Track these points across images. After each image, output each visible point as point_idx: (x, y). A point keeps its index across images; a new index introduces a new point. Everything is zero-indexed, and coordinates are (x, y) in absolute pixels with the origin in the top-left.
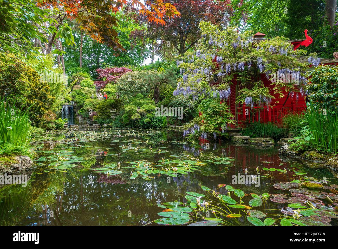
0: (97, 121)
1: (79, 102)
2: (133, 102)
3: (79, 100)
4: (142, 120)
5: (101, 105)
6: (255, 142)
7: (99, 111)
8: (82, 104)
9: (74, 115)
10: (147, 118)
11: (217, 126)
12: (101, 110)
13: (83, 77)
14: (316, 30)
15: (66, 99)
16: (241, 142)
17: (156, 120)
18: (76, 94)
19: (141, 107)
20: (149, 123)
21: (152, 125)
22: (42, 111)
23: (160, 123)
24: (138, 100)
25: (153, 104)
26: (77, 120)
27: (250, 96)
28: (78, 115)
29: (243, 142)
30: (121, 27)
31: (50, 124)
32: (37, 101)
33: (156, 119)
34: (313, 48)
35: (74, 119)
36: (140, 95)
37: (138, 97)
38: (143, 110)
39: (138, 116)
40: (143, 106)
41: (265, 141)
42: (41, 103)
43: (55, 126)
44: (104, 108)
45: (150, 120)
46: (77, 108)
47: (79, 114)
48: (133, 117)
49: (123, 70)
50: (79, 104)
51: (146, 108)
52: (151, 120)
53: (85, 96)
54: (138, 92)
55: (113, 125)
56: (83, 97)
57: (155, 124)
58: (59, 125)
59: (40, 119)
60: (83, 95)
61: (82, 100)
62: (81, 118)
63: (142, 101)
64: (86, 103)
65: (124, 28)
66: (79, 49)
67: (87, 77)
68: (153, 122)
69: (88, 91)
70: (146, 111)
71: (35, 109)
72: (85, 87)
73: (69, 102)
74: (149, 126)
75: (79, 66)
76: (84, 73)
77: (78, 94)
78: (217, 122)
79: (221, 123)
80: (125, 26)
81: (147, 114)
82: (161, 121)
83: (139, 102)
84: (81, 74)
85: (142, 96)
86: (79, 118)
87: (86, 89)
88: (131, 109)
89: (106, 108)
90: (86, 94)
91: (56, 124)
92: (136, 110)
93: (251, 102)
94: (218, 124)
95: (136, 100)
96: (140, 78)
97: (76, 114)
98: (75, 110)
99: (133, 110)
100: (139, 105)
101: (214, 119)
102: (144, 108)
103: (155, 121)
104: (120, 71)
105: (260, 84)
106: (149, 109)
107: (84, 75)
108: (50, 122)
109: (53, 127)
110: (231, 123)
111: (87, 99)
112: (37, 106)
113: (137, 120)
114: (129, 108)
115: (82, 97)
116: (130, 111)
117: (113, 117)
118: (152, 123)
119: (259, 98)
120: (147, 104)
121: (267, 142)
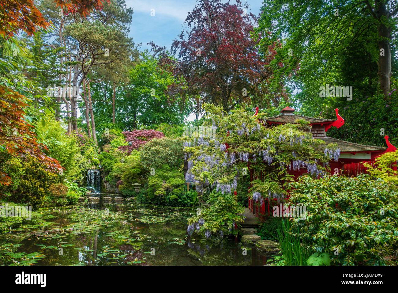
0: (123, 191)
1: (106, 167)
2: (158, 174)
3: (106, 164)
4: (168, 197)
5: (127, 173)
6: (260, 247)
7: (125, 180)
8: (110, 169)
9: (101, 181)
10: (174, 194)
11: (223, 224)
12: (128, 179)
13: (115, 135)
14: (370, 98)
15: (94, 162)
16: (249, 244)
17: (183, 196)
18: (103, 157)
19: (167, 181)
20: (176, 200)
21: (180, 202)
22: (39, 192)
23: (189, 201)
24: (164, 172)
25: (180, 177)
26: (104, 187)
27: (258, 191)
28: (106, 182)
29: (251, 244)
30: (159, 78)
31: (61, 199)
32: (33, 180)
33: (185, 195)
34: (366, 119)
35: (101, 186)
36: (167, 166)
37: (164, 169)
38: (169, 184)
39: (162, 192)
40: (169, 180)
41: (269, 247)
42: (38, 184)
43: (66, 201)
44: (130, 176)
45: (177, 197)
46: (104, 173)
47: (107, 180)
48: (157, 193)
49: (152, 134)
50: (106, 169)
51: (172, 183)
52: (179, 197)
53: (113, 159)
54: (163, 163)
55: (137, 200)
56: (112, 161)
57: (183, 201)
58: (72, 199)
59: (37, 200)
60: (111, 159)
61: (110, 164)
62: (109, 185)
63: (168, 174)
64: (114, 168)
65: (162, 80)
66: (112, 102)
67: (119, 136)
68: (182, 199)
69: (118, 153)
70: (173, 186)
71: (31, 190)
72: (116, 147)
73: (96, 165)
74: (176, 203)
75: (111, 121)
76: (117, 130)
77: (105, 157)
78: (223, 219)
79: (228, 219)
80: (164, 77)
81: (173, 189)
82: (190, 197)
83: (164, 174)
84: (113, 132)
85: (169, 168)
86: (107, 185)
87: (116, 150)
88: (155, 183)
89: (133, 177)
90: (116, 156)
91: (68, 199)
92: (161, 185)
93: (259, 198)
94: (224, 220)
95: (161, 172)
96: (166, 146)
97: (104, 180)
98: (102, 176)
99: (158, 184)
100: (165, 178)
101: (220, 214)
102: (170, 182)
103: (183, 198)
104: (148, 135)
105: (272, 176)
106: (175, 184)
107: (116, 132)
108: (61, 197)
109: (64, 203)
110: (238, 221)
111: (116, 164)
112: (35, 186)
113: (162, 196)
114: (153, 182)
115: (110, 161)
116: (153, 185)
117: (137, 191)
118: (180, 200)
119: (268, 194)
120: (174, 177)
121: (272, 248)
